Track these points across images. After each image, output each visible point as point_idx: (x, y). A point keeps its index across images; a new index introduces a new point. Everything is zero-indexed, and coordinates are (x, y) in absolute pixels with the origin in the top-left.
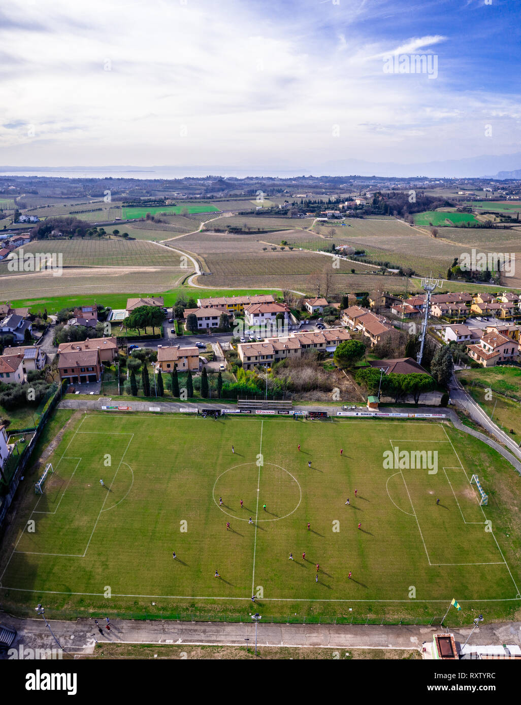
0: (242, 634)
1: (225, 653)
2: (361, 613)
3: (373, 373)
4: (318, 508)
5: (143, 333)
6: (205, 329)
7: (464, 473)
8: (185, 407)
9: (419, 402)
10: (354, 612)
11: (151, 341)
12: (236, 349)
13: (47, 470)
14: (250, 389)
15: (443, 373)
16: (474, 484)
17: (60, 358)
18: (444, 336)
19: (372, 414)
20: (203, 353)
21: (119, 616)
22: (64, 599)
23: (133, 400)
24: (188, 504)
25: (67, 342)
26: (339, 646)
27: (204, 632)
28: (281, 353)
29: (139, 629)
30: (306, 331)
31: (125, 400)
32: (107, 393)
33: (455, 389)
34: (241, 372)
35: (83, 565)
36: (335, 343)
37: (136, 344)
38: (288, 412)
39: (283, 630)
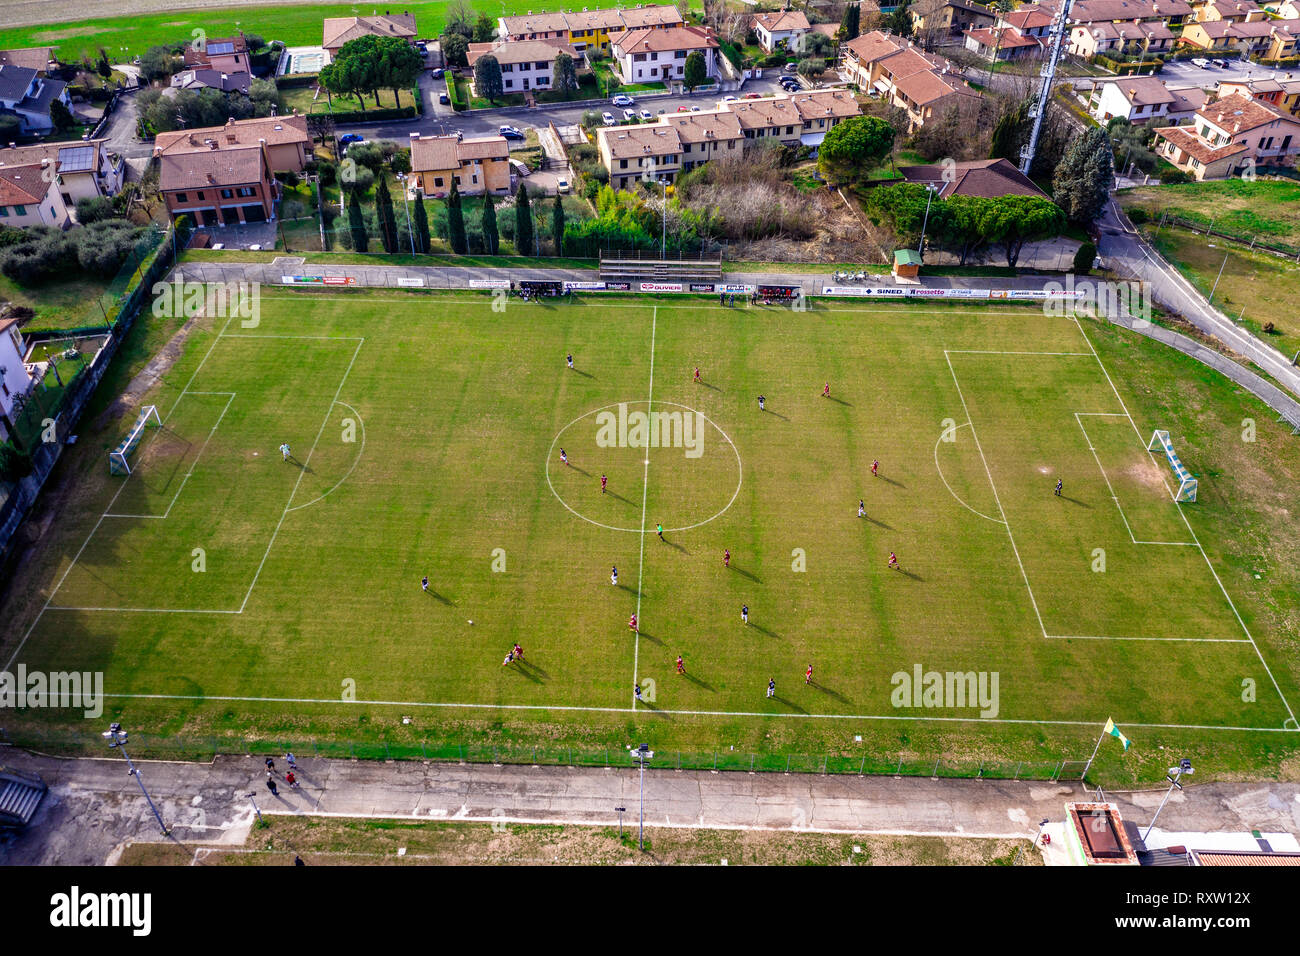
0: (609, 795)
1: (568, 843)
2: (885, 749)
3: (909, 196)
4: (778, 504)
5: (370, 104)
6: (521, 94)
7: (1130, 426)
8: (483, 276)
9: (1019, 264)
10: (866, 746)
11: (393, 124)
12: (594, 141)
13: (143, 420)
14: (627, 235)
15: (1086, 196)
16: (1159, 453)
17: (162, 167)
18: (1096, 106)
19: (904, 290)
20: (518, 151)
21: (322, 749)
22: (184, 712)
23: (359, 262)
24: (491, 493)
25: (177, 129)
26: (836, 828)
27: (522, 789)
28: (696, 150)
29: (366, 782)
30: (755, 97)
31: (339, 262)
32: (292, 248)
33: (1115, 234)
34: (606, 196)
35: (237, 632)
36: (822, 126)
37: (357, 132)
38: (713, 287)
39: (702, 787)
